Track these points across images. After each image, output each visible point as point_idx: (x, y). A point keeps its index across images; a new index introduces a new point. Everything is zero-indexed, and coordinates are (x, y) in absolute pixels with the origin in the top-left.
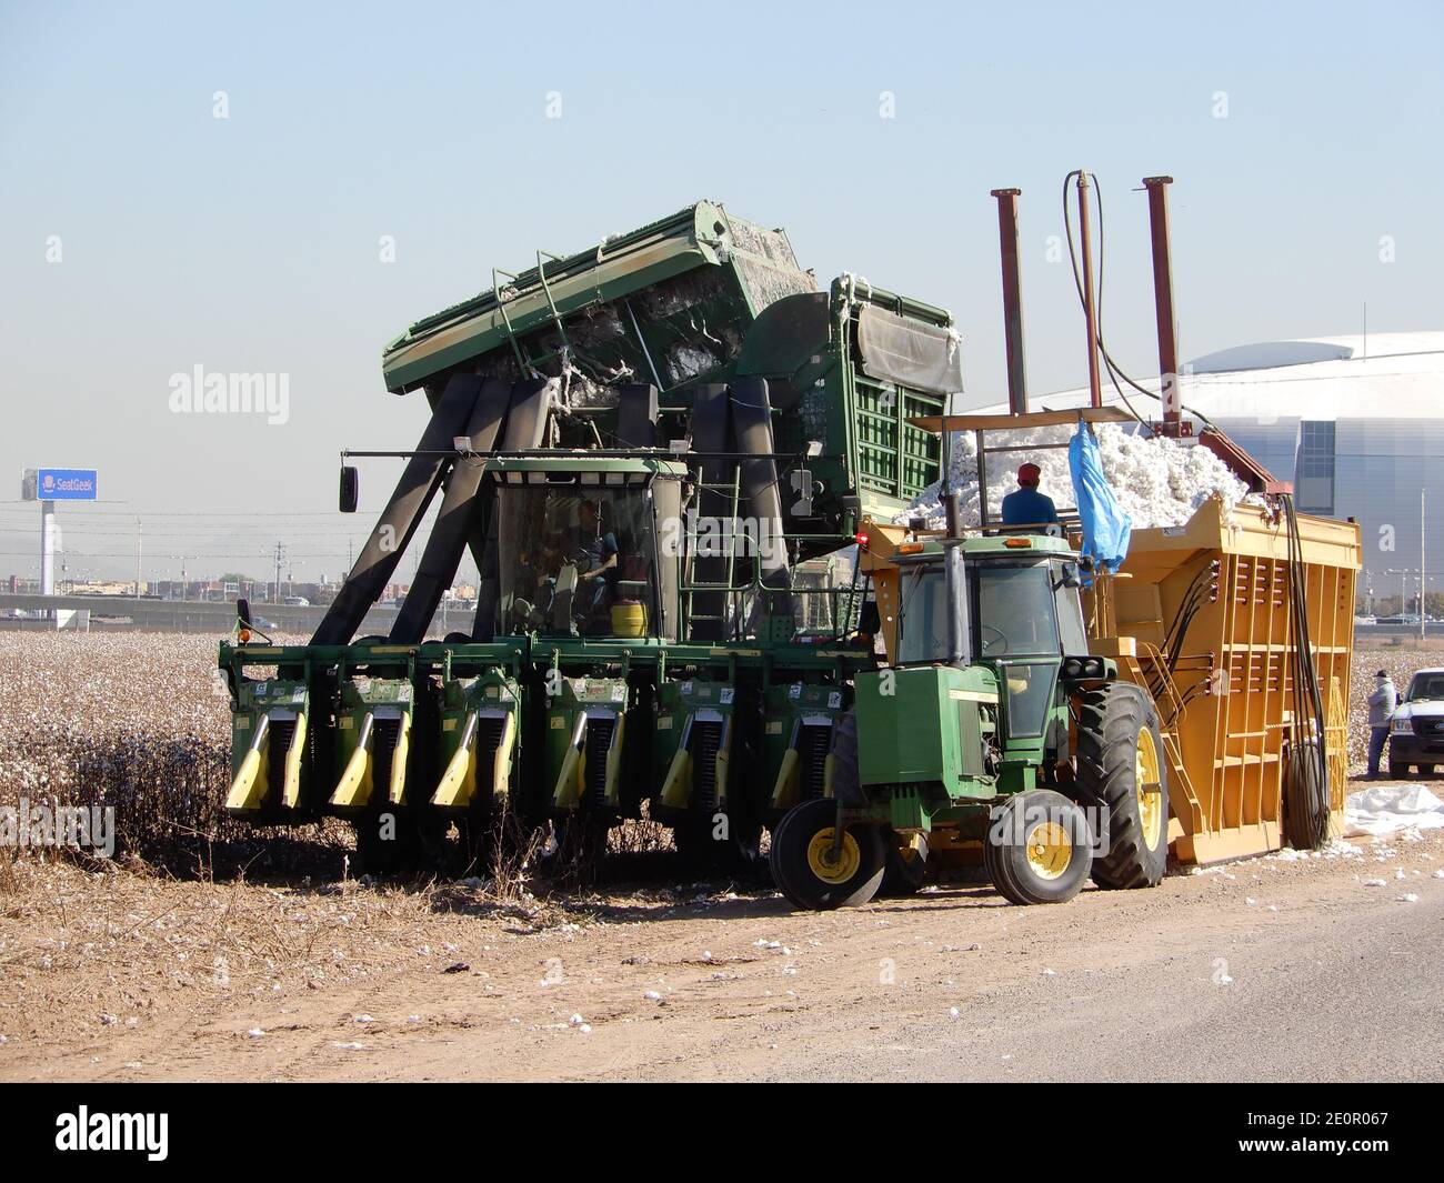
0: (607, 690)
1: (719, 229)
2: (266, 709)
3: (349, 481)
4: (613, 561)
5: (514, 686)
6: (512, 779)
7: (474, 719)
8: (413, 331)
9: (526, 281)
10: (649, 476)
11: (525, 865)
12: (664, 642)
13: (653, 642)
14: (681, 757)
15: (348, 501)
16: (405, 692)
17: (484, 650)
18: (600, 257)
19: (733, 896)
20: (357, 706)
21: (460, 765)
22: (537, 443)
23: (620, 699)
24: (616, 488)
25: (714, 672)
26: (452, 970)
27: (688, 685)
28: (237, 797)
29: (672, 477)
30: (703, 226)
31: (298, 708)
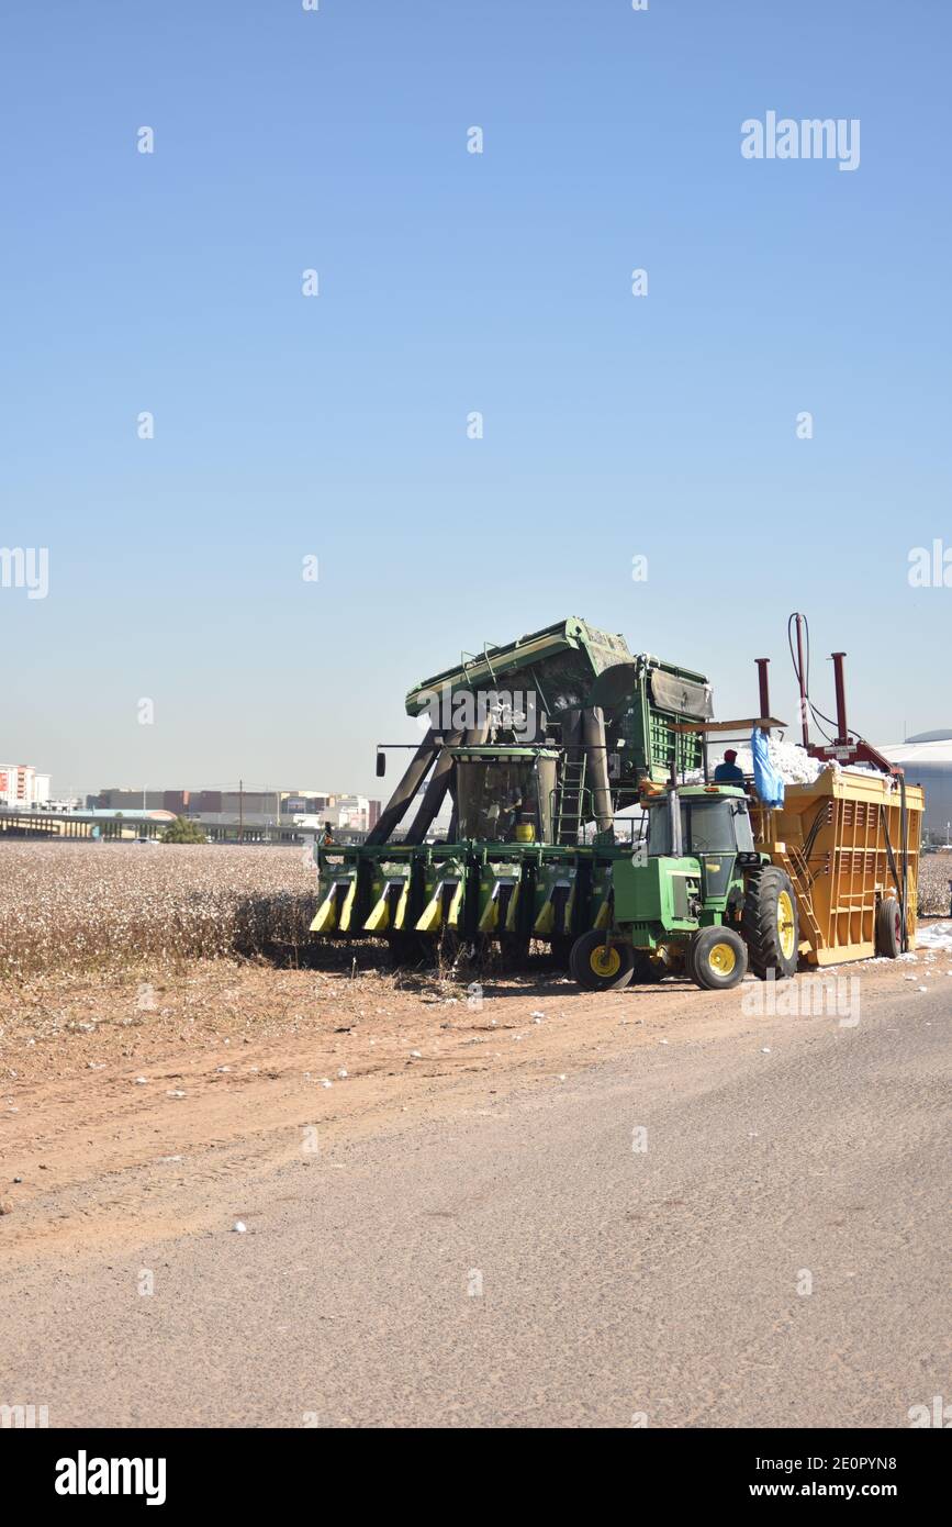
0: (510, 870)
1: (578, 630)
2: (335, 879)
3: (381, 759)
4: (520, 802)
5: (462, 867)
6: (459, 916)
7: (441, 884)
8: (423, 684)
9: (481, 658)
10: (534, 757)
11: (456, 963)
12: (544, 845)
13: (537, 845)
14: (547, 905)
15: (381, 771)
16: (407, 870)
17: (449, 848)
18: (518, 645)
19: (566, 981)
20: (382, 878)
21: (432, 908)
22: (483, 740)
23: (517, 874)
24: (517, 763)
25: (568, 861)
26: (341, 1030)
27: (553, 867)
28: (317, 924)
29: (551, 759)
30: (570, 629)
31: (352, 878)
